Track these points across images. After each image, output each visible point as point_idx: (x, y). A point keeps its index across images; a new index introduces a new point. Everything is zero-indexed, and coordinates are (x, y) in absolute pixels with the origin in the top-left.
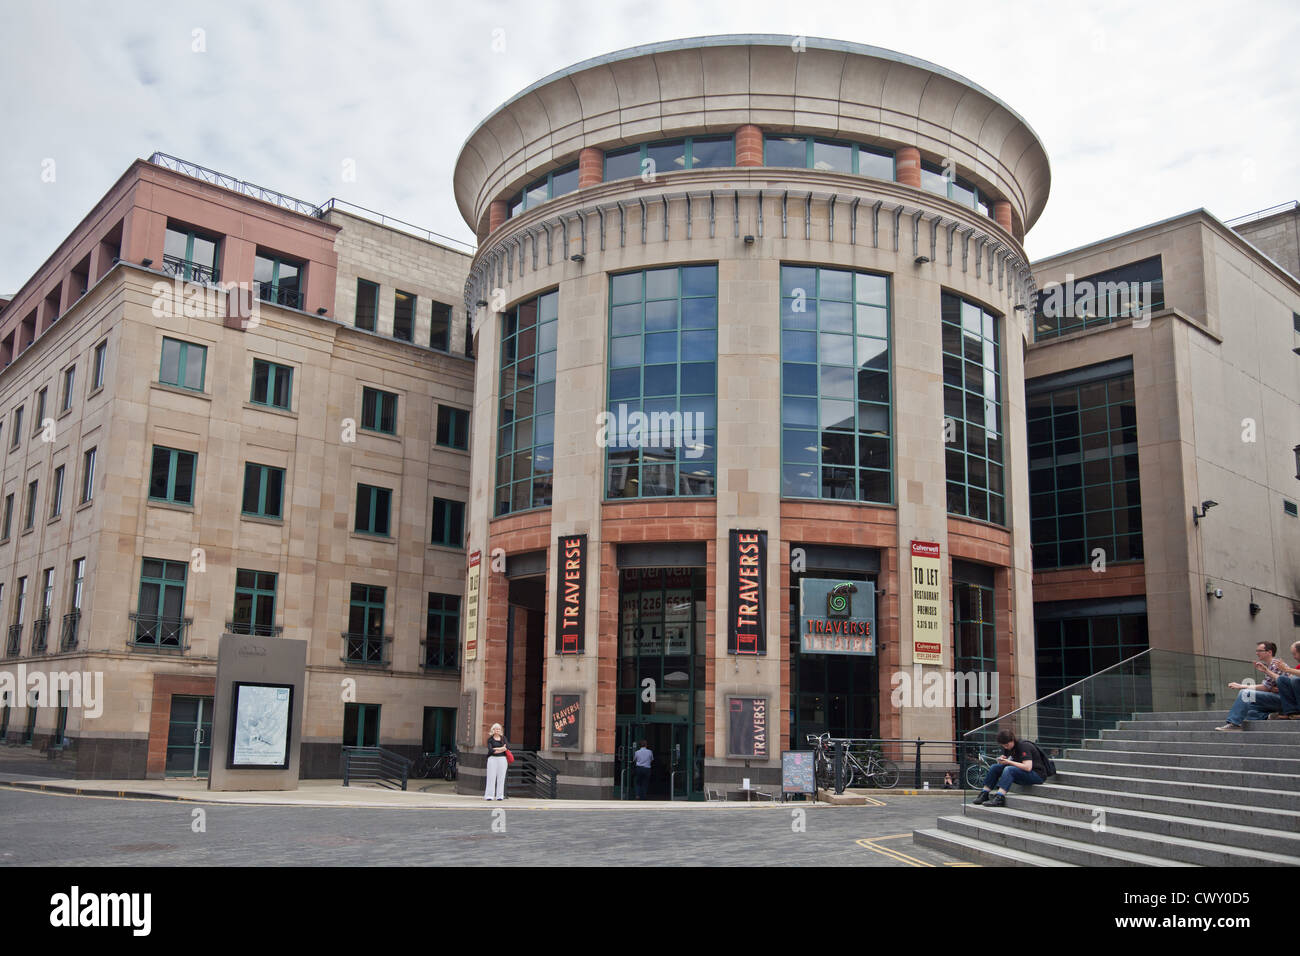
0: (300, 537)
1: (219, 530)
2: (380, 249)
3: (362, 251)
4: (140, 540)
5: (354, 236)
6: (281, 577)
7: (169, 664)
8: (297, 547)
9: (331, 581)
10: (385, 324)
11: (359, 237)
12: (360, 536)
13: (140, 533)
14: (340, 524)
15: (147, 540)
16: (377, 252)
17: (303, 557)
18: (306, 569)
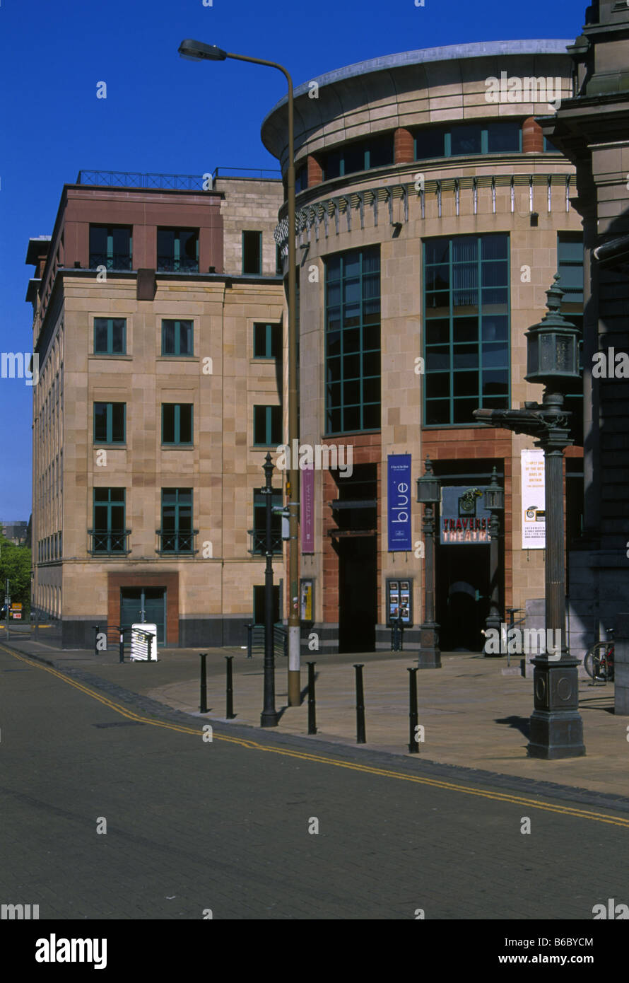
0: (207, 457)
1: (145, 460)
2: (260, 201)
3: (244, 207)
4: (90, 475)
5: (236, 196)
6: (195, 490)
7: (118, 565)
8: (206, 465)
9: (236, 489)
10: (268, 265)
11: (241, 195)
12: (259, 449)
13: (90, 469)
14: (241, 442)
15: (96, 474)
16: (258, 203)
17: (210, 473)
18: (215, 481)
